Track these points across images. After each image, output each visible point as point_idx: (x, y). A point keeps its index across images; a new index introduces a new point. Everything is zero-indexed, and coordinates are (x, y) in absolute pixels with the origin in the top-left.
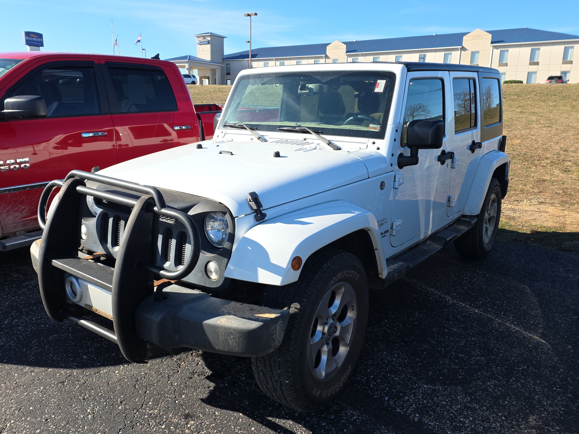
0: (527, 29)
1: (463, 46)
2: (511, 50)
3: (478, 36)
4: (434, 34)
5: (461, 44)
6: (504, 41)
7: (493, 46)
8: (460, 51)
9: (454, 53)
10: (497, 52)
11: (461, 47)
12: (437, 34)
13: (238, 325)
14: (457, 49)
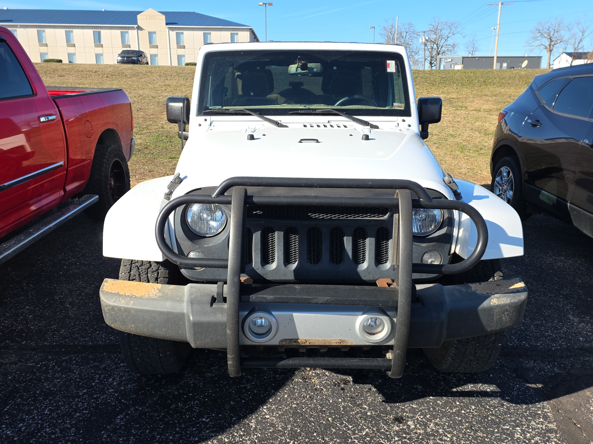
0: (194, 13)
1: (138, 26)
2: (185, 32)
3: (152, 16)
4: (103, 10)
5: (136, 23)
6: (177, 24)
7: (168, 28)
8: (136, 30)
9: (130, 32)
10: (173, 34)
11: (137, 26)
12: (106, 10)
13: (510, 300)
14: (133, 28)
